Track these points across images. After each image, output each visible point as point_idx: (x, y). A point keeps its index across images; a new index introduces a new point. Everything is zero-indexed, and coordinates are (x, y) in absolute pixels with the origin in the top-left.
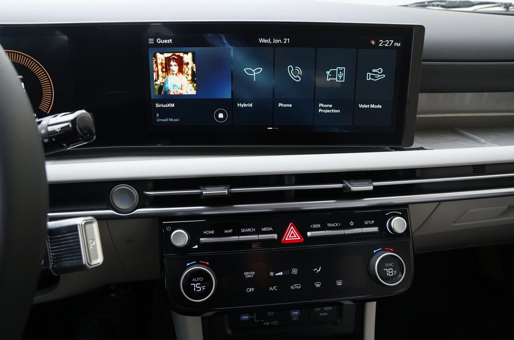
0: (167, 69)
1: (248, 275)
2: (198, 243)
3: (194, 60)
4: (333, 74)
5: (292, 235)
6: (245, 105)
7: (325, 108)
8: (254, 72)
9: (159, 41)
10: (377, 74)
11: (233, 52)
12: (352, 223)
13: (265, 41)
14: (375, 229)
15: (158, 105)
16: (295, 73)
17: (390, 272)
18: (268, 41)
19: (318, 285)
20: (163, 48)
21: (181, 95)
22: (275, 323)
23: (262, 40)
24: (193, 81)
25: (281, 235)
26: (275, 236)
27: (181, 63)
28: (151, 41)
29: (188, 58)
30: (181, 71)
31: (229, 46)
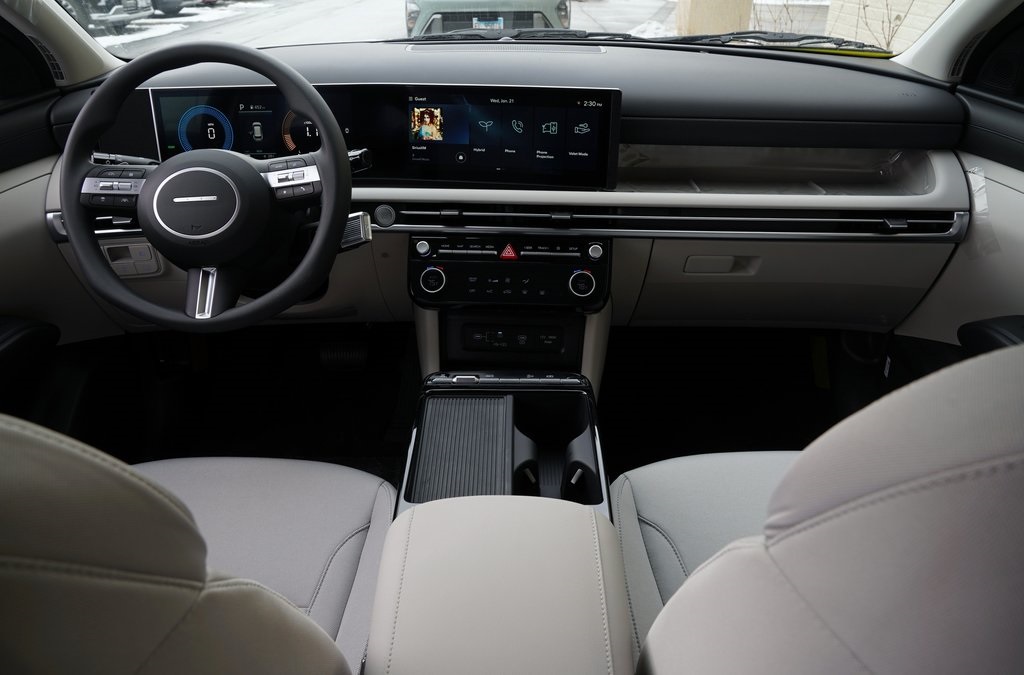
0: (422, 120)
1: (472, 279)
2: (437, 253)
3: (441, 114)
4: (548, 128)
5: (508, 252)
6: (479, 150)
7: (541, 155)
8: (487, 125)
9: (416, 99)
10: (583, 128)
11: (471, 109)
12: (558, 248)
13: (494, 101)
14: (578, 254)
15: (414, 148)
16: (518, 126)
17: (582, 286)
18: (498, 101)
19: (525, 293)
20: (419, 105)
21: (431, 141)
22: (504, 345)
23: (493, 100)
24: (440, 130)
25: (500, 253)
26: (496, 253)
27: (432, 116)
28: (411, 99)
29: (437, 112)
30: (432, 122)
31: (467, 104)
